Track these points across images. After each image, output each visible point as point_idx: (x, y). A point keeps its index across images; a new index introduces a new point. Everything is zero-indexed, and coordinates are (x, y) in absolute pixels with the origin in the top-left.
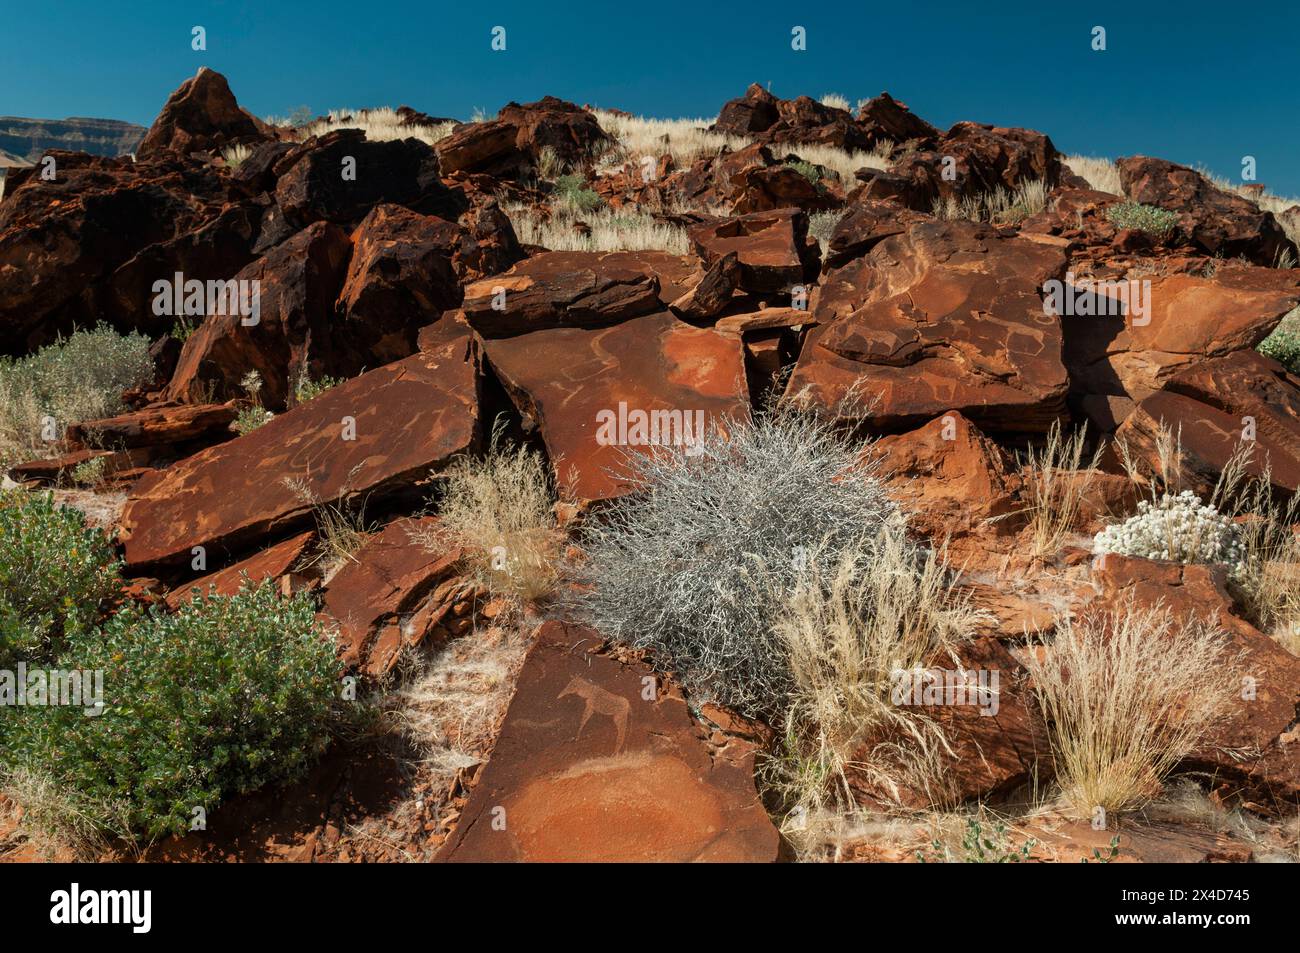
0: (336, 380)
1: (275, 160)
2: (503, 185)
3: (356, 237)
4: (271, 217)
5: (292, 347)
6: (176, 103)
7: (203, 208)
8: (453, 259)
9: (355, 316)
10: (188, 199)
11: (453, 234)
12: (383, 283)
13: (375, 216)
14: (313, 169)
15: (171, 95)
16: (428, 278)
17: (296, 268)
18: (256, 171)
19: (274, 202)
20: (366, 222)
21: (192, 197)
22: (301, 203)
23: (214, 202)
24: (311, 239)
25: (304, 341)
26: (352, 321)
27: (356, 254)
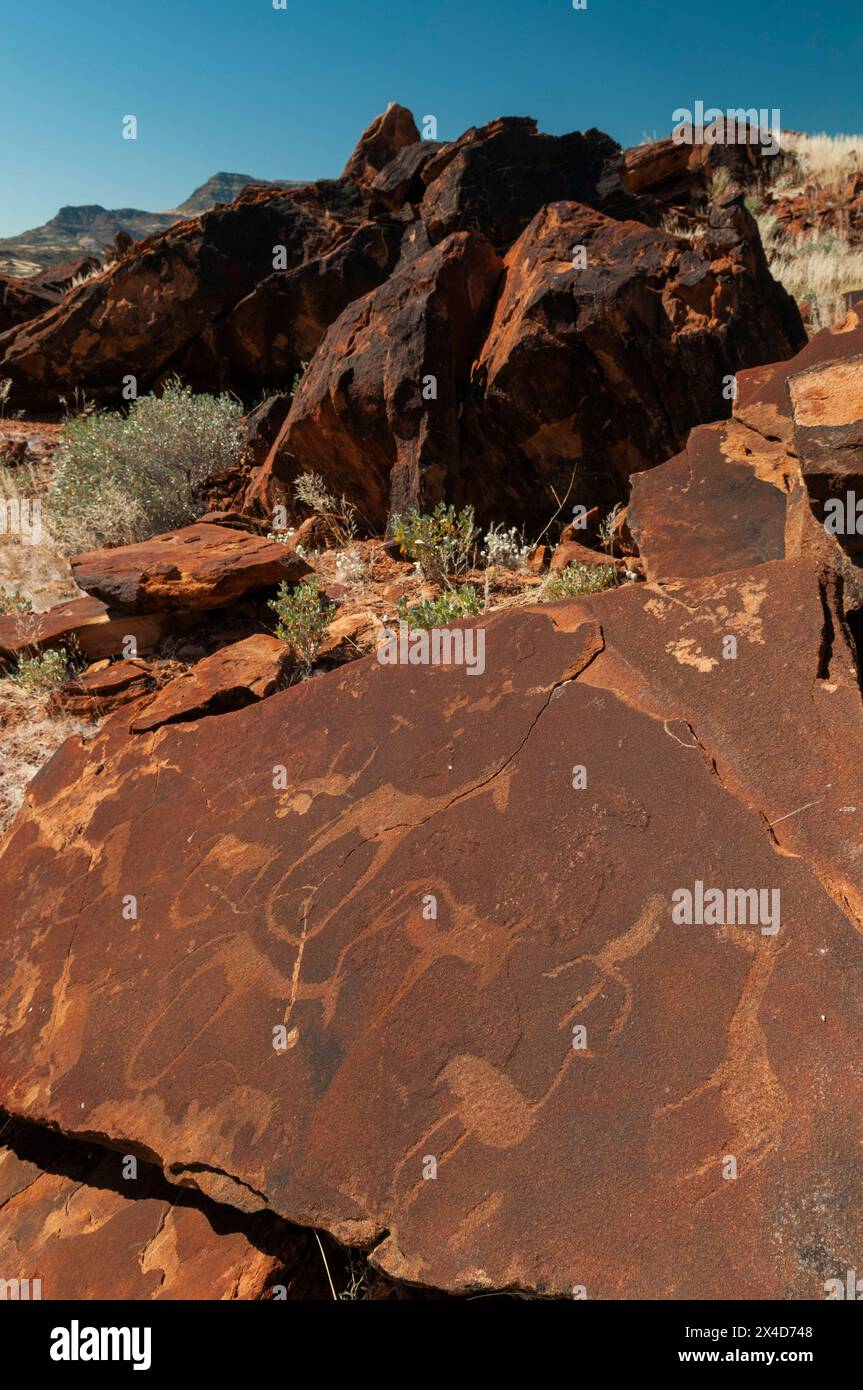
0: (458, 510)
1: (424, 161)
2: (673, 211)
3: (511, 259)
4: (413, 238)
5: (399, 441)
6: (368, 140)
7: (339, 227)
8: (666, 294)
9: (499, 393)
10: (322, 216)
11: (665, 249)
12: (548, 337)
13: (543, 222)
14: (467, 169)
15: (363, 132)
16: (623, 329)
17: (412, 309)
18: (401, 178)
19: (418, 216)
20: (527, 235)
21: (327, 213)
22: (450, 217)
23: (352, 220)
24: (442, 260)
25: (416, 434)
26: (493, 399)
27: (509, 285)
